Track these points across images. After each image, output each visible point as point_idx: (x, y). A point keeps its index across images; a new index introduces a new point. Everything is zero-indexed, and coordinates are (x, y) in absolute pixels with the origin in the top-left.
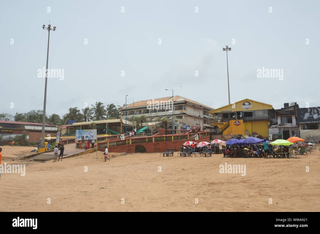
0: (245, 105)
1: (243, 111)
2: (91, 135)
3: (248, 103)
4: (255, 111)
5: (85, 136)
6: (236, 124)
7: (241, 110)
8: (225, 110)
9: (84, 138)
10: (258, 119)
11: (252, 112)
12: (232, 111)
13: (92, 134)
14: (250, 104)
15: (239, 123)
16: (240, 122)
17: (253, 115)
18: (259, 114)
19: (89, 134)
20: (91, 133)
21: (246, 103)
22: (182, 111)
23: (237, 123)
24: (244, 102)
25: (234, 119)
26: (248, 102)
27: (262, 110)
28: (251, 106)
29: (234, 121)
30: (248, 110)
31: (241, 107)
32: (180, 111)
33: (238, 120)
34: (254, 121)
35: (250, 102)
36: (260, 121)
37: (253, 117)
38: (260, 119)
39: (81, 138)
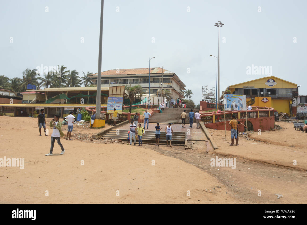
0: (269, 82)
1: (266, 88)
2: (240, 104)
3: (273, 81)
4: (278, 89)
5: (234, 104)
6: (263, 102)
7: (265, 87)
8: (247, 86)
9: (233, 108)
10: (282, 98)
11: (276, 90)
12: (255, 88)
13: (241, 102)
14: (274, 81)
15: (267, 101)
16: (268, 99)
17: (277, 93)
18: (283, 92)
19: (239, 101)
20: (240, 100)
21: (270, 80)
22: (169, 84)
23: (265, 100)
24: (268, 79)
25: (262, 95)
26: (272, 79)
27: (286, 88)
28: (275, 84)
29: (262, 98)
30: (272, 88)
31: (265, 84)
32: (167, 84)
33: (266, 97)
34: (278, 99)
35: (275, 79)
36: (285, 99)
37: (277, 95)
38: (284, 98)
39: (230, 107)
